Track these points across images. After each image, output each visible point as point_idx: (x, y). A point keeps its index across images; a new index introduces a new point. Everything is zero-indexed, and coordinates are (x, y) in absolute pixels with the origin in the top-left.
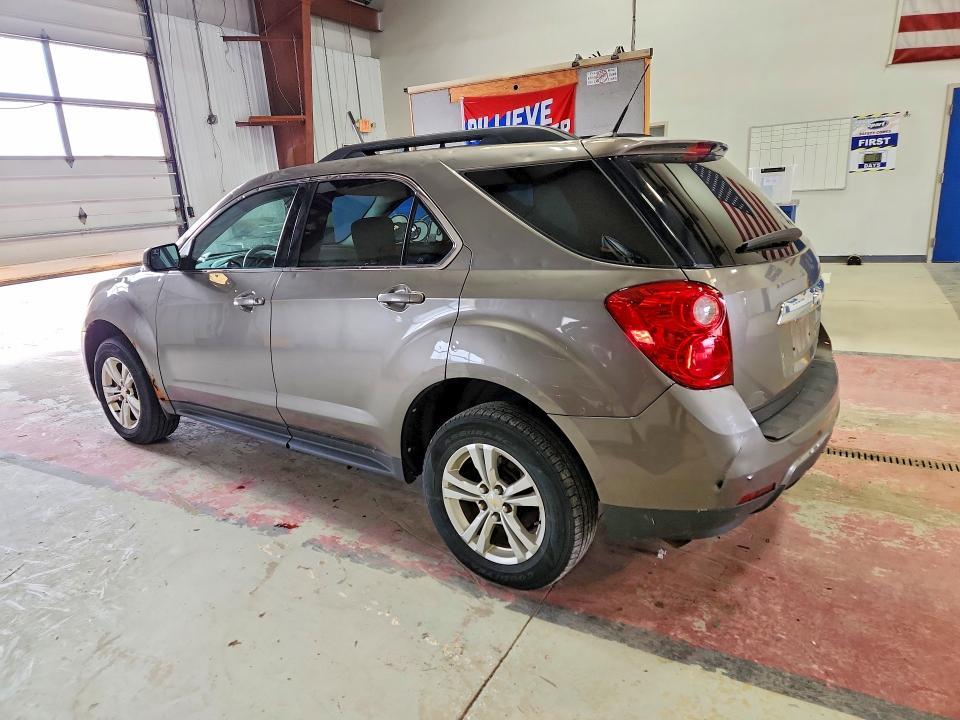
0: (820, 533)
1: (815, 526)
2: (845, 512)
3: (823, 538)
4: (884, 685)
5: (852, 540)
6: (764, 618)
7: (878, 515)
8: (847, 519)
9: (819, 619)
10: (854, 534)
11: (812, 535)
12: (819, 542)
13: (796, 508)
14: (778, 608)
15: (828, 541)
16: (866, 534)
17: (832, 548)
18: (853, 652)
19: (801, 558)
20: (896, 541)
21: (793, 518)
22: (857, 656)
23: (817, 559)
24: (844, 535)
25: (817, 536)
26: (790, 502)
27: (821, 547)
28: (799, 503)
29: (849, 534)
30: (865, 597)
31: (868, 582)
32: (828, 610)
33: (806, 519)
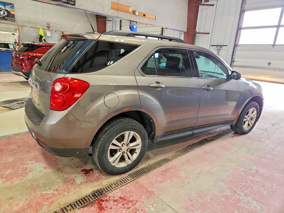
0: (32, 163)
1: (35, 166)
2: (29, 176)
3: (30, 162)
4: (3, 140)
5: (22, 166)
6: (31, 139)
7: (17, 182)
8: (27, 173)
9: (20, 144)
10: (22, 169)
11: (34, 162)
12: (31, 160)
13: (45, 168)
14: (30, 142)
15: (28, 162)
16: (18, 171)
17: (26, 160)
18: (11, 142)
19: (33, 154)
20: (7, 173)
21: (43, 164)
22: (10, 142)
23: (28, 155)
24: (25, 166)
25: (32, 162)
26: (48, 170)
27: (29, 159)
28: (46, 171)
29: (23, 168)
30: (12, 153)
31: (13, 156)
32: (19, 147)
33: (39, 166)
